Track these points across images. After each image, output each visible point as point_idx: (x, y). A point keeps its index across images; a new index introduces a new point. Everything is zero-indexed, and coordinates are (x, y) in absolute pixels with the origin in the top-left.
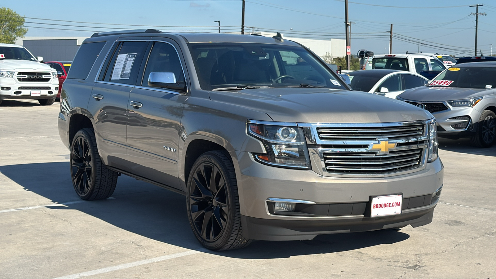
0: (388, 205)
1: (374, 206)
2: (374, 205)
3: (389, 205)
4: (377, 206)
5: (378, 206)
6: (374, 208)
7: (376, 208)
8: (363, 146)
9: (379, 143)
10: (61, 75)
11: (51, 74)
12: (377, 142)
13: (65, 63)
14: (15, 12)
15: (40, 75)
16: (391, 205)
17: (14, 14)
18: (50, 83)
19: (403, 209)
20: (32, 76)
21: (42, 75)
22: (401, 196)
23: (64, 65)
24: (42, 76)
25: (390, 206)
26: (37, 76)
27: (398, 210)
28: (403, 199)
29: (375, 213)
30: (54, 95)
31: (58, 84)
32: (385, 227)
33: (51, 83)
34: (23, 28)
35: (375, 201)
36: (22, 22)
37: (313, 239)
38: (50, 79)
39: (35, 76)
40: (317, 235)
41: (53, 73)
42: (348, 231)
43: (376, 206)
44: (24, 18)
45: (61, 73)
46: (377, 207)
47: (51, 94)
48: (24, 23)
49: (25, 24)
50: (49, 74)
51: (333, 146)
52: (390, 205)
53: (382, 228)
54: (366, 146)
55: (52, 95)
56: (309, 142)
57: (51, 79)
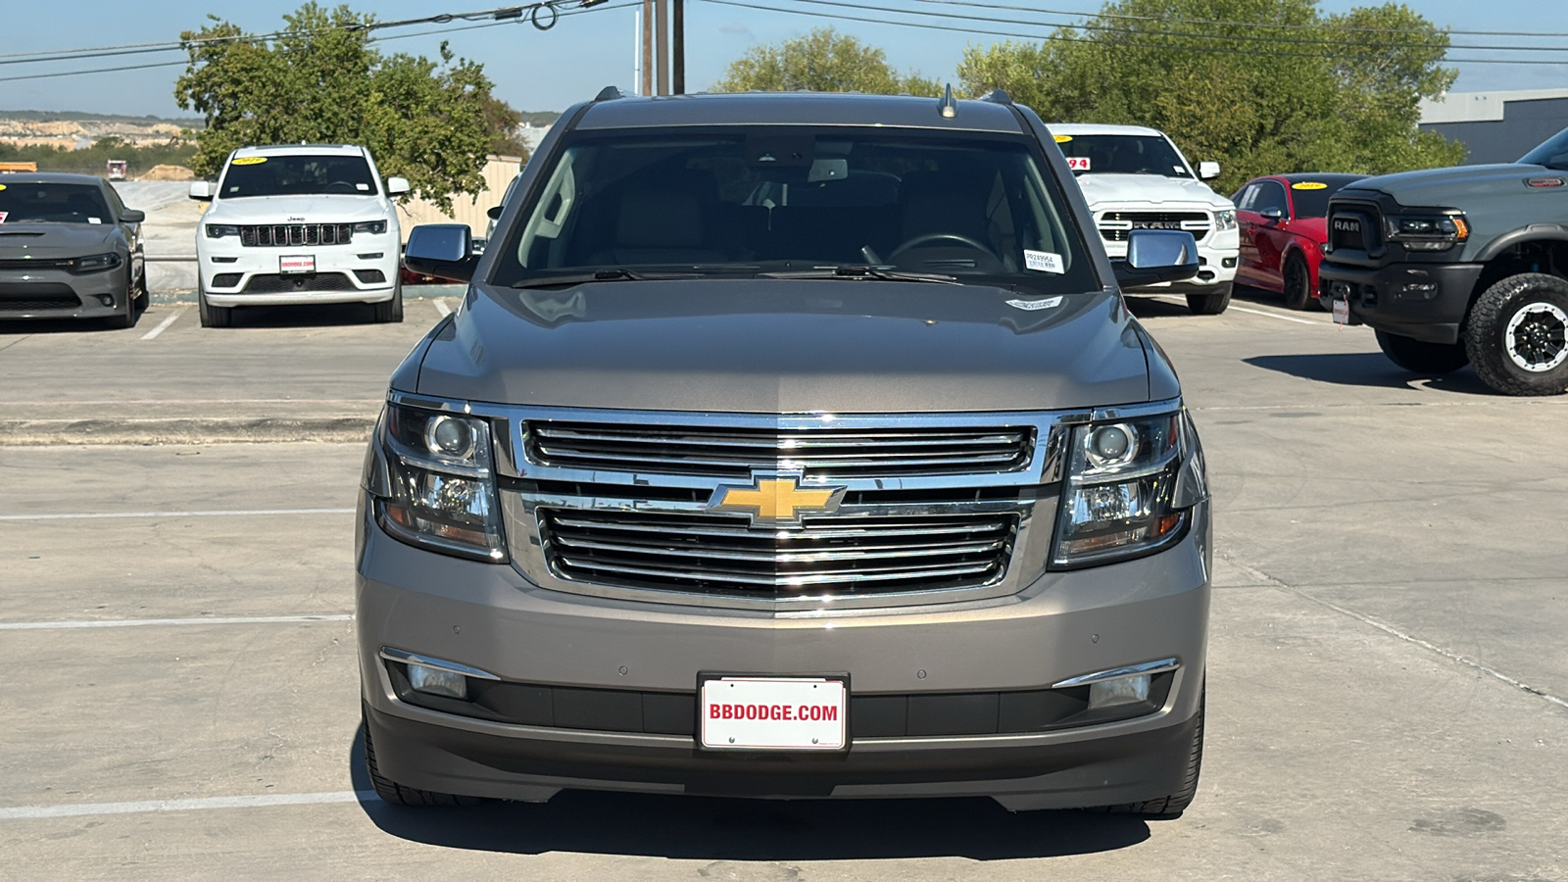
0: (776, 710)
1: (712, 712)
2: (712, 706)
3: (781, 711)
4: (724, 712)
5: (733, 711)
6: (712, 717)
7: (724, 717)
8: (694, 494)
9: (755, 486)
10: (1278, 217)
11: (1211, 216)
12: (751, 482)
13: (1300, 181)
14: (1420, 17)
15: (1173, 221)
16: (795, 712)
17: (1416, 25)
18: (1207, 246)
19: (852, 732)
20: (1147, 223)
21: (1180, 221)
22: (838, 686)
23: (1295, 186)
24: (1179, 225)
25: (788, 716)
26: (1164, 225)
27: (831, 735)
28: (852, 698)
29: (716, 734)
30: (1221, 282)
31: (1238, 247)
32: (841, 791)
33: (1209, 244)
34: (1444, 66)
35: (714, 692)
36: (1438, 45)
37: (549, 800)
38: (1206, 231)
39: (1155, 223)
40: (560, 789)
41: (1216, 213)
42: (678, 788)
43: (721, 711)
44: (1446, 33)
45: (1279, 213)
46: (727, 714)
47: (1209, 279)
48: (1446, 50)
49: (1450, 53)
50: (1203, 216)
51: (578, 488)
52: (785, 712)
53: (829, 795)
54: (703, 495)
55: (1211, 281)
56: (505, 470)
57: (1208, 233)
